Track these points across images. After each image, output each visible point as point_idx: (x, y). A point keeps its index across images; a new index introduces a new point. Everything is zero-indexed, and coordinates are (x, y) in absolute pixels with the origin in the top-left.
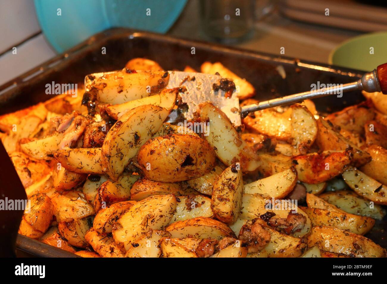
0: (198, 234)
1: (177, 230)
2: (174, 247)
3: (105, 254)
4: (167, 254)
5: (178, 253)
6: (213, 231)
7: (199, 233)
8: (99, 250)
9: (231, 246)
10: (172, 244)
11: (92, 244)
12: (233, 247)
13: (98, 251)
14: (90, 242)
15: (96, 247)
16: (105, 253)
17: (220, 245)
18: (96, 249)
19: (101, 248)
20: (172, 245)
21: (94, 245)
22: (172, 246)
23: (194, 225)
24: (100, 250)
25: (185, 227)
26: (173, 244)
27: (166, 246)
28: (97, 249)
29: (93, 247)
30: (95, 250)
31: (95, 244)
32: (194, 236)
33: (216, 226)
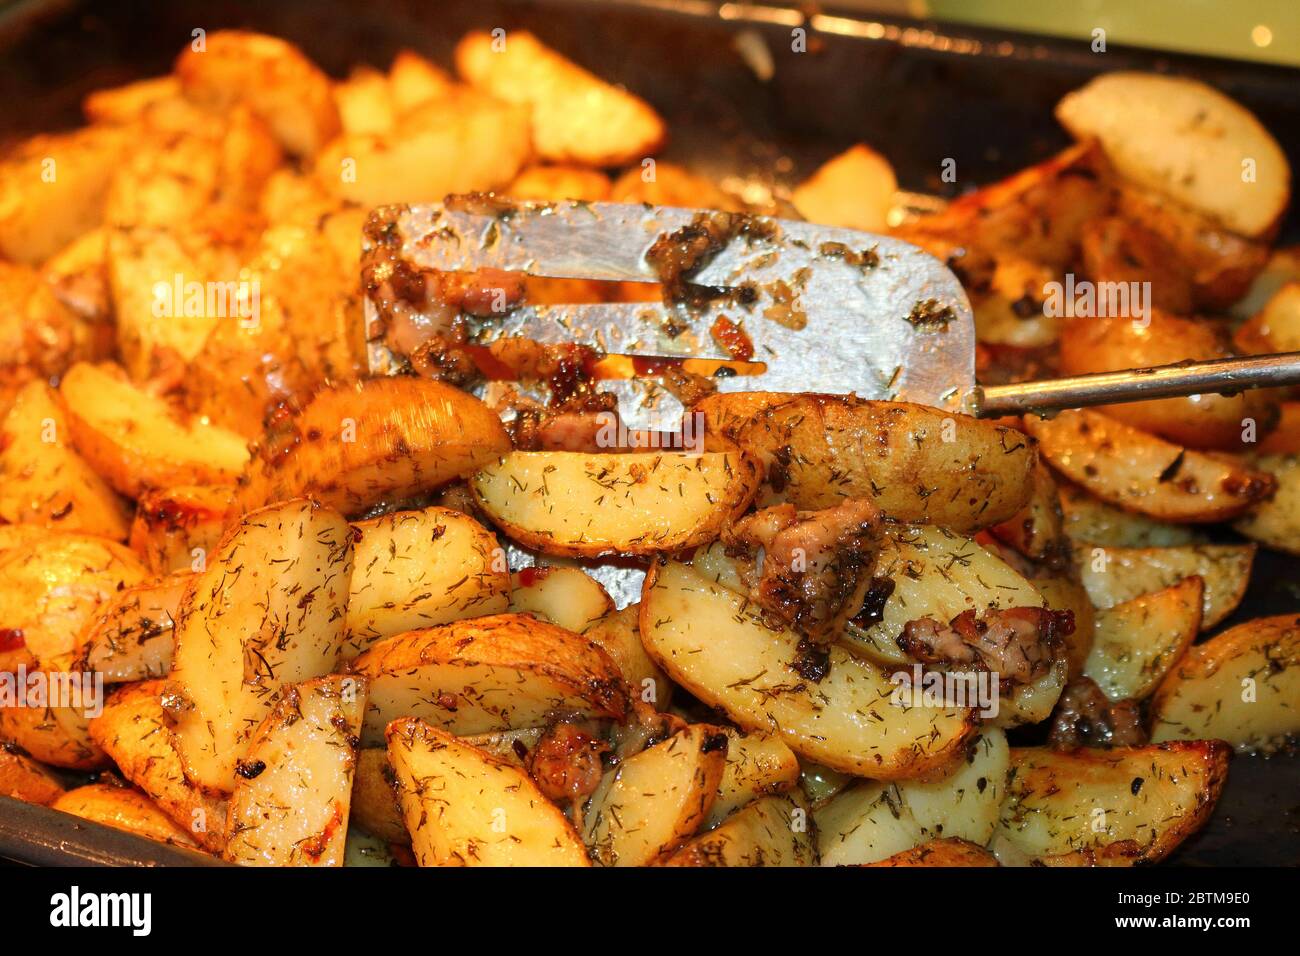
0: (472, 691)
1: (394, 676)
2: (441, 755)
3: (166, 788)
4: (418, 783)
5: (458, 773)
6: (525, 680)
7: (474, 687)
8: (144, 774)
9: (664, 747)
10: (431, 741)
11: (115, 754)
12: (674, 752)
13: (139, 780)
14: (108, 748)
15: (131, 763)
16: (165, 785)
17: (618, 744)
18: (132, 771)
19: (148, 767)
20: (430, 747)
21: (125, 754)
22: (432, 750)
23: (450, 663)
24: (147, 774)
25: (420, 668)
26: (435, 742)
27: (410, 750)
28: (135, 771)
29: (119, 763)
30: (128, 777)
31: (129, 751)
32: (461, 695)
33: (533, 662)
